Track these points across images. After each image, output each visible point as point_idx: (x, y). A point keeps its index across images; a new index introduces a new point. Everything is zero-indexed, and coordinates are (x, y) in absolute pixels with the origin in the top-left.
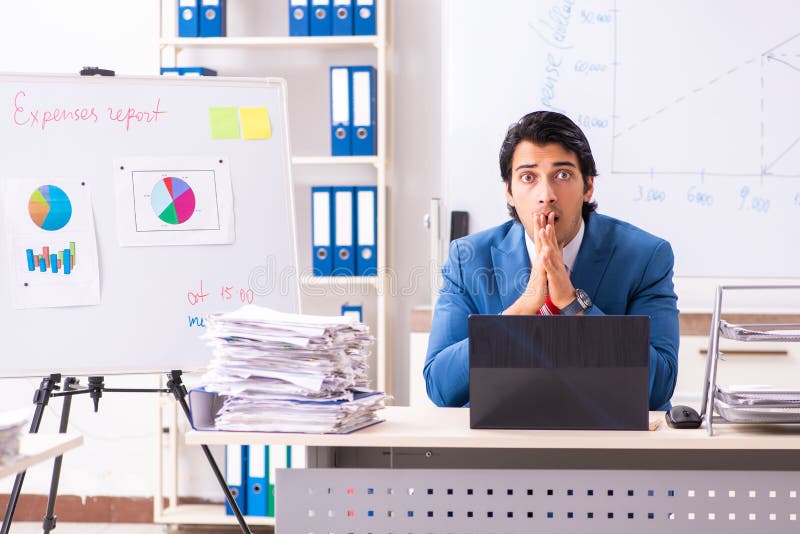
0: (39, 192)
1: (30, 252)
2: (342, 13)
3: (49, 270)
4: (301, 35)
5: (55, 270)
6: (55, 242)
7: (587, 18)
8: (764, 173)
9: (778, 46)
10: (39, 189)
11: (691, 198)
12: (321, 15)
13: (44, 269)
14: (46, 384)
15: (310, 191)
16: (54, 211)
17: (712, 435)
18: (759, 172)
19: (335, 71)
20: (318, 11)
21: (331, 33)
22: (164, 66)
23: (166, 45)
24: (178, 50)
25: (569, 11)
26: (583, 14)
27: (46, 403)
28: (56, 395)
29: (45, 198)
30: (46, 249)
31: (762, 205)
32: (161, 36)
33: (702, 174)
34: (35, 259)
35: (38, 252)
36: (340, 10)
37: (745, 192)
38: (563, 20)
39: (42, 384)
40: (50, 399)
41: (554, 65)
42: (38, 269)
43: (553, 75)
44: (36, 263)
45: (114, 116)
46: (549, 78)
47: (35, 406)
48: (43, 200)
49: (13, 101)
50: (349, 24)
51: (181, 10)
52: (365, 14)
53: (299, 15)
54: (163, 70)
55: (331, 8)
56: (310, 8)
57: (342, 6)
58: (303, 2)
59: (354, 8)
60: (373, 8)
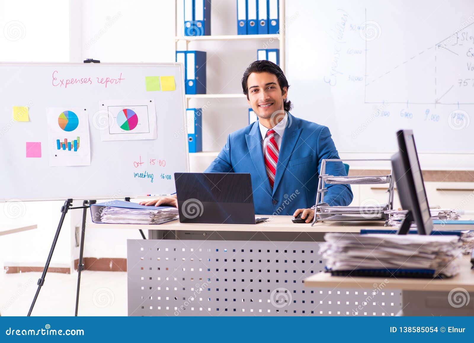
2: (263, 23)
4: (243, 34)
7: (352, 28)
8: (436, 102)
11: (402, 115)
12: (252, 25)
15: (247, 110)
19: (260, 52)
20: (251, 22)
21: (257, 33)
22: (178, 50)
23: (179, 40)
24: (188, 42)
26: (351, 26)
31: (436, 118)
32: (176, 35)
36: (262, 22)
37: (427, 112)
38: (341, 29)
41: (337, 51)
43: (337, 56)
46: (335, 58)
50: (266, 28)
52: (274, 23)
53: (242, 25)
54: (177, 52)
55: (257, 21)
56: (247, 21)
57: (263, 20)
58: (244, 18)
59: (268, 21)
60: (278, 21)
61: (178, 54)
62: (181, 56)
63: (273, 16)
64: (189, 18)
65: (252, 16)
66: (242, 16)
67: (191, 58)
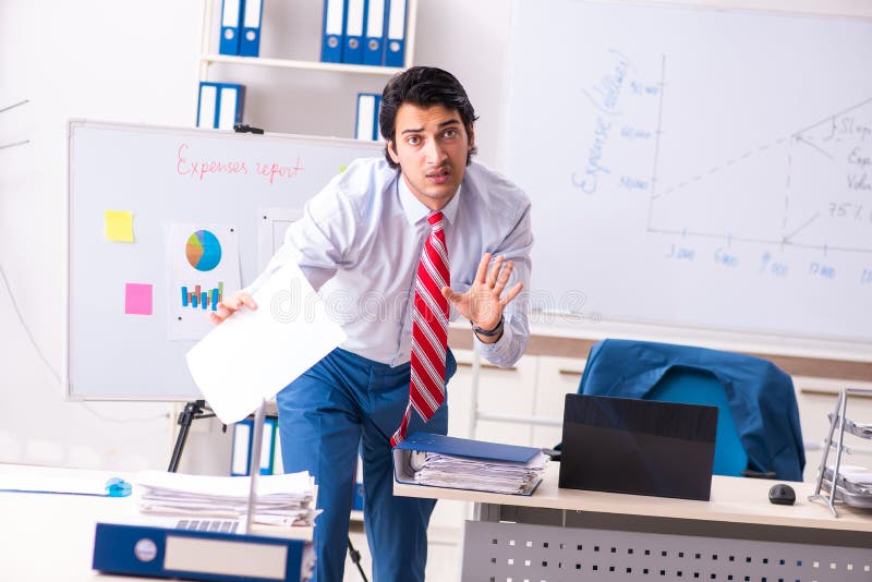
0: (195, 236)
1: (184, 289)
2: (374, 45)
3: (200, 306)
4: (333, 61)
5: (205, 307)
6: (206, 281)
7: (636, 88)
8: (785, 241)
9: (806, 130)
10: (196, 233)
12: (353, 44)
13: (195, 306)
14: (191, 408)
16: (206, 254)
17: (837, 517)
18: (781, 240)
19: (362, 98)
20: (351, 41)
21: (362, 63)
24: (210, 63)
25: (620, 80)
26: (633, 84)
27: (189, 424)
28: (197, 417)
29: (200, 241)
30: (198, 288)
31: (780, 270)
33: (730, 237)
34: (189, 295)
35: (191, 290)
36: (372, 41)
37: (766, 257)
38: (614, 88)
39: (187, 407)
40: (194, 422)
41: (603, 129)
42: (190, 305)
43: (602, 137)
44: (189, 298)
45: (261, 170)
46: (597, 140)
47: (179, 427)
48: (198, 243)
49: (177, 153)
51: (223, 29)
52: (395, 47)
53: (333, 43)
54: (202, 84)
55: (363, 39)
56: (344, 38)
57: (374, 38)
58: (338, 32)
59: (384, 41)
60: (402, 43)
61: (205, 88)
62: (210, 92)
63: (395, 32)
64: (232, 20)
65: (355, 29)
66: (334, 28)
67: (229, 97)
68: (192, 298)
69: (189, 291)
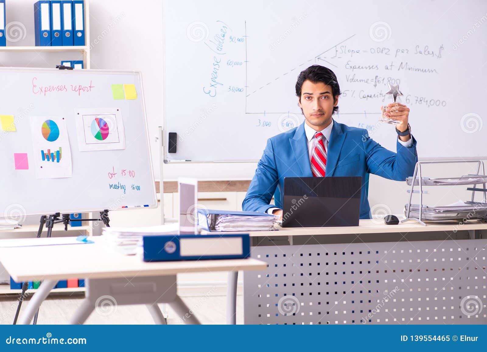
0: (45, 123)
1: (42, 152)
3: (51, 160)
5: (53, 161)
6: (53, 146)
10: (46, 122)
13: (49, 160)
16: (52, 132)
29: (49, 126)
30: (49, 151)
34: (45, 155)
35: (46, 152)
39: (50, 218)
42: (46, 160)
44: (45, 157)
48: (47, 127)
68: (47, 156)
69: (45, 152)
